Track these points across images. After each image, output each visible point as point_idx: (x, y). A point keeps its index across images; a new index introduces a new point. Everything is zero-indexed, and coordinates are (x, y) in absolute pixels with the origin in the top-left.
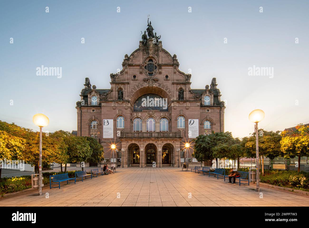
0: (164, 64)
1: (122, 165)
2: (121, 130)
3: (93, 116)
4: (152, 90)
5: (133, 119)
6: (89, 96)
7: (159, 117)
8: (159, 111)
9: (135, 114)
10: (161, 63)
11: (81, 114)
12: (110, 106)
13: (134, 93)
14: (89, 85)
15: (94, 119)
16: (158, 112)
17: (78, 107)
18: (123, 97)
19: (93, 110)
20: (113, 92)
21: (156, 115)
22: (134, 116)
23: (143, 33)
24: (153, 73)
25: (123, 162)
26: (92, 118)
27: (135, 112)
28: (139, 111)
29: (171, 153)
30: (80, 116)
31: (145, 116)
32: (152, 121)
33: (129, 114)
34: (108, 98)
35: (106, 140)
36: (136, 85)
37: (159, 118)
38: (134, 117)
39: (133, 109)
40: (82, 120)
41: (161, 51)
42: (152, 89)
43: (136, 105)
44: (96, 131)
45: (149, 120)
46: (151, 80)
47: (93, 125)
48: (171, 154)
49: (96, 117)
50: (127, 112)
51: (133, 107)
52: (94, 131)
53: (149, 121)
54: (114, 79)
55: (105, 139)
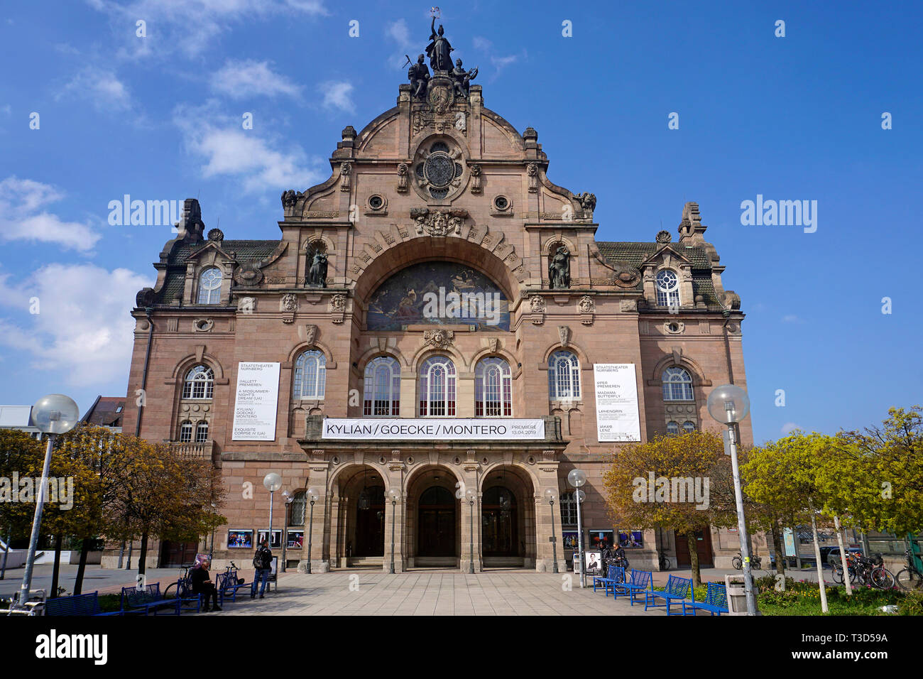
0: (491, 159)
1: (306, 562)
2: (312, 407)
3: (197, 346)
4: (445, 249)
5: (364, 359)
6: (190, 270)
7: (473, 354)
8: (472, 328)
9: (373, 341)
10: (479, 158)
11: (152, 338)
12: (273, 308)
13: (370, 261)
14: (197, 226)
15: (203, 359)
16: (468, 334)
17: (144, 310)
18: (325, 276)
19: (201, 325)
20: (287, 256)
21: (459, 347)
22: (367, 347)
23: (415, 62)
24: (448, 189)
25: (310, 546)
26: (195, 355)
27: (373, 332)
28: (387, 330)
29: (526, 508)
30: (147, 345)
31: (416, 350)
32: (443, 370)
33: (347, 339)
34: (266, 281)
35: (244, 449)
36: (381, 233)
37: (473, 359)
38: (370, 353)
39: (364, 321)
40: (152, 362)
41: (477, 118)
42: (443, 246)
43: (377, 306)
44: (206, 408)
45: (432, 366)
46: (438, 213)
47: (196, 383)
48: (526, 512)
49: (209, 350)
50: (340, 335)
51: (365, 314)
52: (196, 408)
53: (432, 370)
54: (294, 211)
55: (242, 444)
